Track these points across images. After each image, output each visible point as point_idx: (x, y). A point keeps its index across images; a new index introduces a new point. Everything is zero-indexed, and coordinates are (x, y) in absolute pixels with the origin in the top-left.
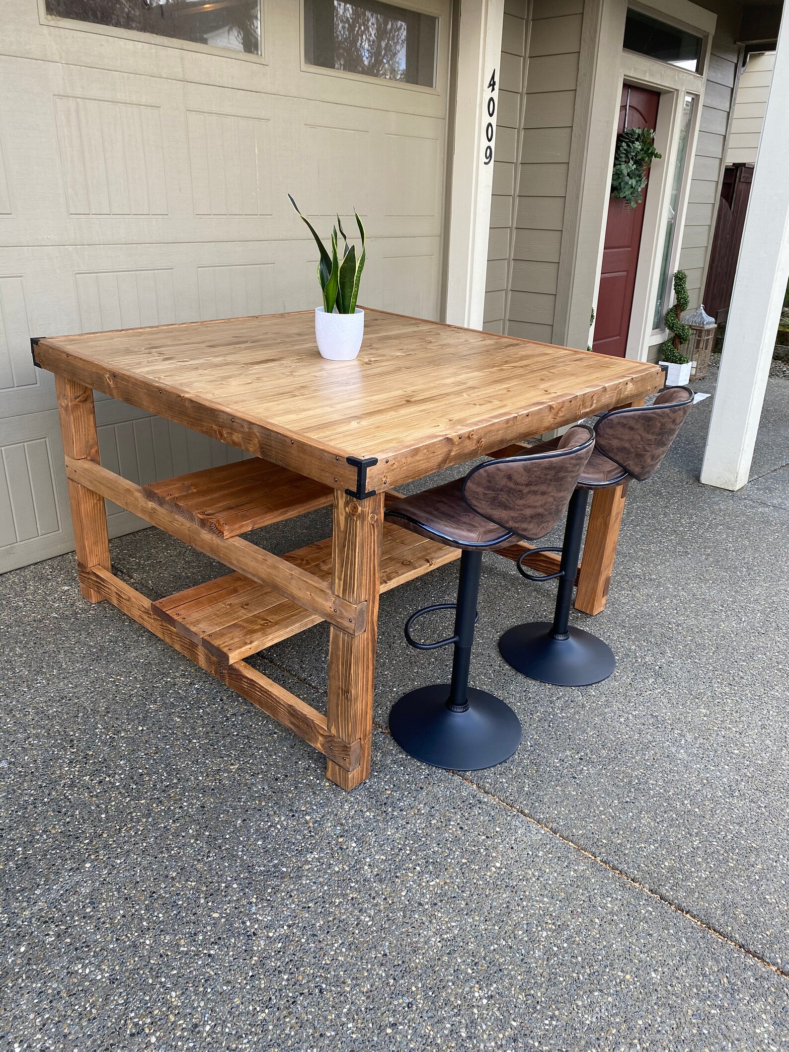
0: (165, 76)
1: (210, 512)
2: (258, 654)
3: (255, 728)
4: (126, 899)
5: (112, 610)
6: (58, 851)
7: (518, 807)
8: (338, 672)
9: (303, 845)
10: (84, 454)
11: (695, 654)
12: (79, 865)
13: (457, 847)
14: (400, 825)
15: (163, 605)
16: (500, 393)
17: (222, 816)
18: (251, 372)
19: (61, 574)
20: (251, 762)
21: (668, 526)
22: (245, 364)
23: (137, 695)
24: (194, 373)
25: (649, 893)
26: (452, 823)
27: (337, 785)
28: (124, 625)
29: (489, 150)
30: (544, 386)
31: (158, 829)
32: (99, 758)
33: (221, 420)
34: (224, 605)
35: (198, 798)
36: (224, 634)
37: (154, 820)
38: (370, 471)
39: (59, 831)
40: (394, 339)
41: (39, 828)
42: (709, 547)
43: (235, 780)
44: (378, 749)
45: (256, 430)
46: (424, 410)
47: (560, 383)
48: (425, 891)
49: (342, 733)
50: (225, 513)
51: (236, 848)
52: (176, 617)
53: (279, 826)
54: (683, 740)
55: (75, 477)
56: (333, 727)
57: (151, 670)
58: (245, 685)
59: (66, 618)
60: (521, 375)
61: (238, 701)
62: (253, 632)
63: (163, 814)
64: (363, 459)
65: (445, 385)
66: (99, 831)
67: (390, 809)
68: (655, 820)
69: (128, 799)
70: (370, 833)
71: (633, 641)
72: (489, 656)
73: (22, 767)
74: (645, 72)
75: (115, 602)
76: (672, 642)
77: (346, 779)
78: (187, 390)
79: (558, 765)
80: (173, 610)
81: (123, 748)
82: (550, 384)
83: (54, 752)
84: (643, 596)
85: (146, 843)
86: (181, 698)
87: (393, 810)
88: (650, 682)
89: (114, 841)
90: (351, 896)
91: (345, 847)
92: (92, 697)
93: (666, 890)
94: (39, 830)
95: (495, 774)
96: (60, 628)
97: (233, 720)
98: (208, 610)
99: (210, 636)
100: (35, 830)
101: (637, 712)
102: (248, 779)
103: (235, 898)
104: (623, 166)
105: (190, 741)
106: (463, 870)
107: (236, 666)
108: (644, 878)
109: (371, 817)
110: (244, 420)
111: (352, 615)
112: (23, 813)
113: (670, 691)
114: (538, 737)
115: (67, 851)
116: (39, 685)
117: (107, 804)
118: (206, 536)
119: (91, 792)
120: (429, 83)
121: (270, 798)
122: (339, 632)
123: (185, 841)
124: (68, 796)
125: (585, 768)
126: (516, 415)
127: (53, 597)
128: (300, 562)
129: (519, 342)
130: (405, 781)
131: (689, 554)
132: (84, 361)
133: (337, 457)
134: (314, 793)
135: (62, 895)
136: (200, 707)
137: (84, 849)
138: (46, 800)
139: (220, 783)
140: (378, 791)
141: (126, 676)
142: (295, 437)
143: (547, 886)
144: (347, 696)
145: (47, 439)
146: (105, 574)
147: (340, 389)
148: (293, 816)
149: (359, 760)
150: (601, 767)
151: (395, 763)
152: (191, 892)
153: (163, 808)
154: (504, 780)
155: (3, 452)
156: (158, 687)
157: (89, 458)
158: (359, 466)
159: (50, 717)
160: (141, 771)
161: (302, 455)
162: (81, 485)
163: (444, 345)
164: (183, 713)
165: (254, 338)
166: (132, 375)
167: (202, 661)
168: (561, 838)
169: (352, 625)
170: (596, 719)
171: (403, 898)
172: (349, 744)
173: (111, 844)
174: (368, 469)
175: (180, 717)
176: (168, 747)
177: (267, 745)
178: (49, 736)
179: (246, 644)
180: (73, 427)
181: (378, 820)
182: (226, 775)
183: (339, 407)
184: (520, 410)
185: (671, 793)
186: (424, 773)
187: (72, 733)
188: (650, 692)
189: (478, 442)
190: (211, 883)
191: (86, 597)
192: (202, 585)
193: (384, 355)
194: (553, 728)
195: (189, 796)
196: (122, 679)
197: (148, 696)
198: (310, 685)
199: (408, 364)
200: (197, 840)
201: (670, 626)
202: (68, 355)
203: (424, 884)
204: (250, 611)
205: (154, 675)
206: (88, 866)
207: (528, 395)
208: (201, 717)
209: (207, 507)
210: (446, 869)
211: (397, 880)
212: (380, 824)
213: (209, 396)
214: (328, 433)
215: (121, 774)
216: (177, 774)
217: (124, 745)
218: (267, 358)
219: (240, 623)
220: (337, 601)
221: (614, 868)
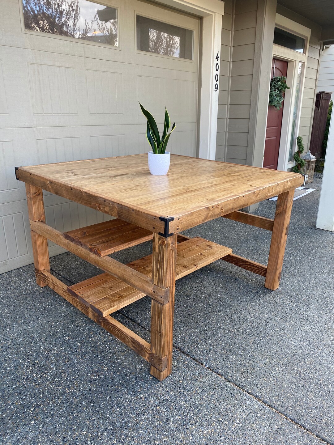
0: (77, 55)
1: (94, 244)
2: (117, 311)
3: (116, 348)
4: (51, 441)
5: (50, 290)
6: (18, 415)
7: (245, 389)
8: (156, 323)
9: (139, 410)
10: (38, 219)
11: (324, 309)
12: (28, 422)
13: (216, 412)
14: (187, 399)
15: (73, 289)
16: (229, 186)
17: (99, 395)
18: (114, 180)
19: (28, 274)
20: (113, 366)
21: (304, 248)
22: (111, 176)
23: (60, 332)
24: (88, 181)
25: (316, 437)
26: (213, 398)
27: (156, 378)
28: (55, 297)
29: (216, 85)
30: (249, 183)
31: (68, 402)
32: (41, 364)
33: (99, 201)
34: (101, 288)
35: (88, 385)
36: (101, 302)
37: (66, 397)
38: (171, 224)
39: (20, 403)
40: (178, 165)
41: (10, 402)
42: (324, 257)
43: (106, 375)
44: (175, 359)
45: (116, 205)
46: (195, 195)
47: (257, 182)
48: (201, 437)
49: (158, 352)
50: (101, 245)
51: (106, 413)
52: (79, 294)
53: (127, 400)
54: (324, 353)
55: (34, 229)
56: (153, 350)
57: (67, 319)
58: (111, 327)
59: (28, 294)
60: (238, 179)
61: (108, 334)
62: (114, 301)
63: (70, 394)
64: (167, 218)
65: (203, 184)
66: (39, 404)
67: (182, 391)
68: (315, 396)
69: (54, 386)
70: (173, 404)
71: (293, 303)
72: (226, 311)
73: (4, 369)
74: (282, 53)
75: (51, 287)
76: (312, 303)
77: (160, 375)
78: (84, 188)
79: (263, 366)
80: (77, 290)
81: (52, 359)
82: (252, 182)
83: (19, 361)
84: (296, 281)
85: (62, 410)
86: (81, 333)
87: (184, 391)
88: (304, 323)
89: (46, 409)
90: (164, 439)
91: (160, 412)
92: (39, 333)
93: (325, 436)
94: (10, 403)
95: (233, 371)
96: (26, 299)
97: (105, 344)
98: (94, 291)
99: (94, 303)
100: (8, 403)
101: (299, 339)
102: (112, 375)
103: (105, 441)
104: (273, 92)
105: (85, 355)
106: (220, 425)
107: (107, 318)
108: (313, 429)
109: (173, 395)
110: (110, 201)
111: (162, 294)
112: (3, 394)
113: (314, 328)
114: (252, 352)
115: (23, 415)
116: (14, 327)
117: (44, 389)
118: (93, 256)
119: (36, 382)
120: (190, 58)
121: (123, 385)
122: (156, 303)
123: (81, 409)
124: (25, 385)
125: (277, 368)
126: (239, 196)
127: (23, 284)
128: (136, 267)
129: (235, 165)
130: (189, 375)
131: (315, 260)
132: (38, 176)
133: (155, 217)
134: (145, 382)
135: (19, 439)
136: (90, 338)
137: (31, 413)
138: (14, 387)
139: (98, 377)
140: (176, 381)
141: (55, 322)
142: (134, 208)
143: (264, 434)
144: (160, 334)
145: (23, 213)
146: (47, 274)
147: (155, 186)
148: (134, 394)
149: (166, 366)
150: (285, 367)
151: (184, 366)
152: (84, 437)
153: (71, 391)
154: (238, 375)
155: (3, 218)
156: (70, 328)
157: (40, 221)
158: (165, 221)
159: (19, 344)
160: (60, 371)
161: (138, 217)
162: (37, 233)
163: (201, 167)
164: (82, 341)
165: (115, 166)
166: (59, 182)
167: (91, 316)
168: (268, 407)
169: (162, 299)
170: (280, 342)
171: (190, 441)
172: (162, 358)
173: (44, 411)
174: (170, 223)
175: (80, 343)
176: (74, 358)
177: (121, 357)
178: (18, 353)
179: (111, 307)
180: (33, 206)
181: (176, 397)
182: (101, 373)
183: (154, 194)
184: (240, 194)
185: (321, 382)
186: (198, 371)
187: (28, 352)
188: (305, 328)
189: (221, 209)
190: (93, 432)
191: (38, 285)
192: (91, 278)
193: (174, 172)
194: (259, 347)
195: (83, 384)
196: (54, 324)
197: (65, 332)
198: (141, 326)
199: (185, 175)
200: (87, 408)
201: (310, 295)
202: (31, 174)
203: (201, 433)
204: (113, 291)
205: (68, 321)
206: (33, 423)
207: (243, 188)
208: (90, 342)
209: (93, 242)
210: (212, 424)
211: (187, 430)
212: (177, 399)
213: (94, 191)
214: (150, 206)
215: (51, 372)
216: (78, 372)
217: (53, 357)
218: (121, 174)
219: (108, 297)
220: (155, 287)
221: (297, 423)
